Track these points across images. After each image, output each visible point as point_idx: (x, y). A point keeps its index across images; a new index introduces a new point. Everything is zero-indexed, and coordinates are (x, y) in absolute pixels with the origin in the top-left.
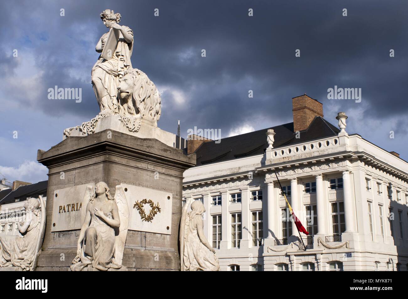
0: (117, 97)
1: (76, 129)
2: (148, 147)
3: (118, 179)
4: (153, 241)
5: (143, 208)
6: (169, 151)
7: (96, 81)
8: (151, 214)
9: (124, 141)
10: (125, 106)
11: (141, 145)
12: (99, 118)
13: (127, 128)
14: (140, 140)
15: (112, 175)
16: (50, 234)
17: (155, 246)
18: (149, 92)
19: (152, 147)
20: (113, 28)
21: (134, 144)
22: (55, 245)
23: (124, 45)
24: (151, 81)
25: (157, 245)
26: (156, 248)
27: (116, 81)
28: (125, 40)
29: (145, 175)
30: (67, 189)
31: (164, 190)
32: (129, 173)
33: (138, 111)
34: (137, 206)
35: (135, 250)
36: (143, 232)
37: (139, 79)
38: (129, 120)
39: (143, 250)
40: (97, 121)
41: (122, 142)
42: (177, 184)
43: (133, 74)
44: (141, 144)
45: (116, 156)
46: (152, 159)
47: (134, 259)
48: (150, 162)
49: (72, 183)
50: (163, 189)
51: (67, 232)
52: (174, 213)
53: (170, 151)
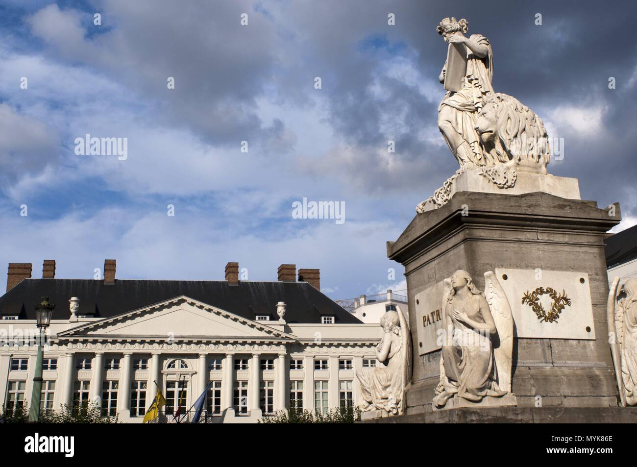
0: (480, 143)
1: (430, 202)
2: (530, 207)
3: (490, 262)
4: (565, 352)
5: (539, 302)
6: (568, 207)
7: (445, 127)
8: (553, 309)
9: (487, 205)
10: (493, 152)
11: (517, 206)
12: (453, 179)
13: (495, 185)
14: (515, 198)
15: (479, 258)
16: (419, 359)
17: (569, 360)
18: (522, 122)
19: (536, 205)
20: (452, 43)
21: (506, 207)
22: (426, 374)
23: (476, 63)
24: (524, 107)
25: (573, 358)
26: (572, 363)
27: (474, 120)
28: (475, 56)
29: (535, 251)
30: (428, 291)
31: (573, 269)
32: (506, 251)
33: (511, 157)
34: (528, 300)
35: (534, 369)
36: (544, 340)
37: (503, 107)
38: (496, 172)
39: (548, 367)
40: (451, 183)
41: (484, 207)
42: (595, 257)
43: (494, 102)
44: (517, 204)
45: (482, 229)
46: (542, 224)
47: (532, 382)
48: (539, 228)
49: (433, 281)
50: (571, 267)
51: (437, 353)
52: (596, 305)
53: (569, 205)
